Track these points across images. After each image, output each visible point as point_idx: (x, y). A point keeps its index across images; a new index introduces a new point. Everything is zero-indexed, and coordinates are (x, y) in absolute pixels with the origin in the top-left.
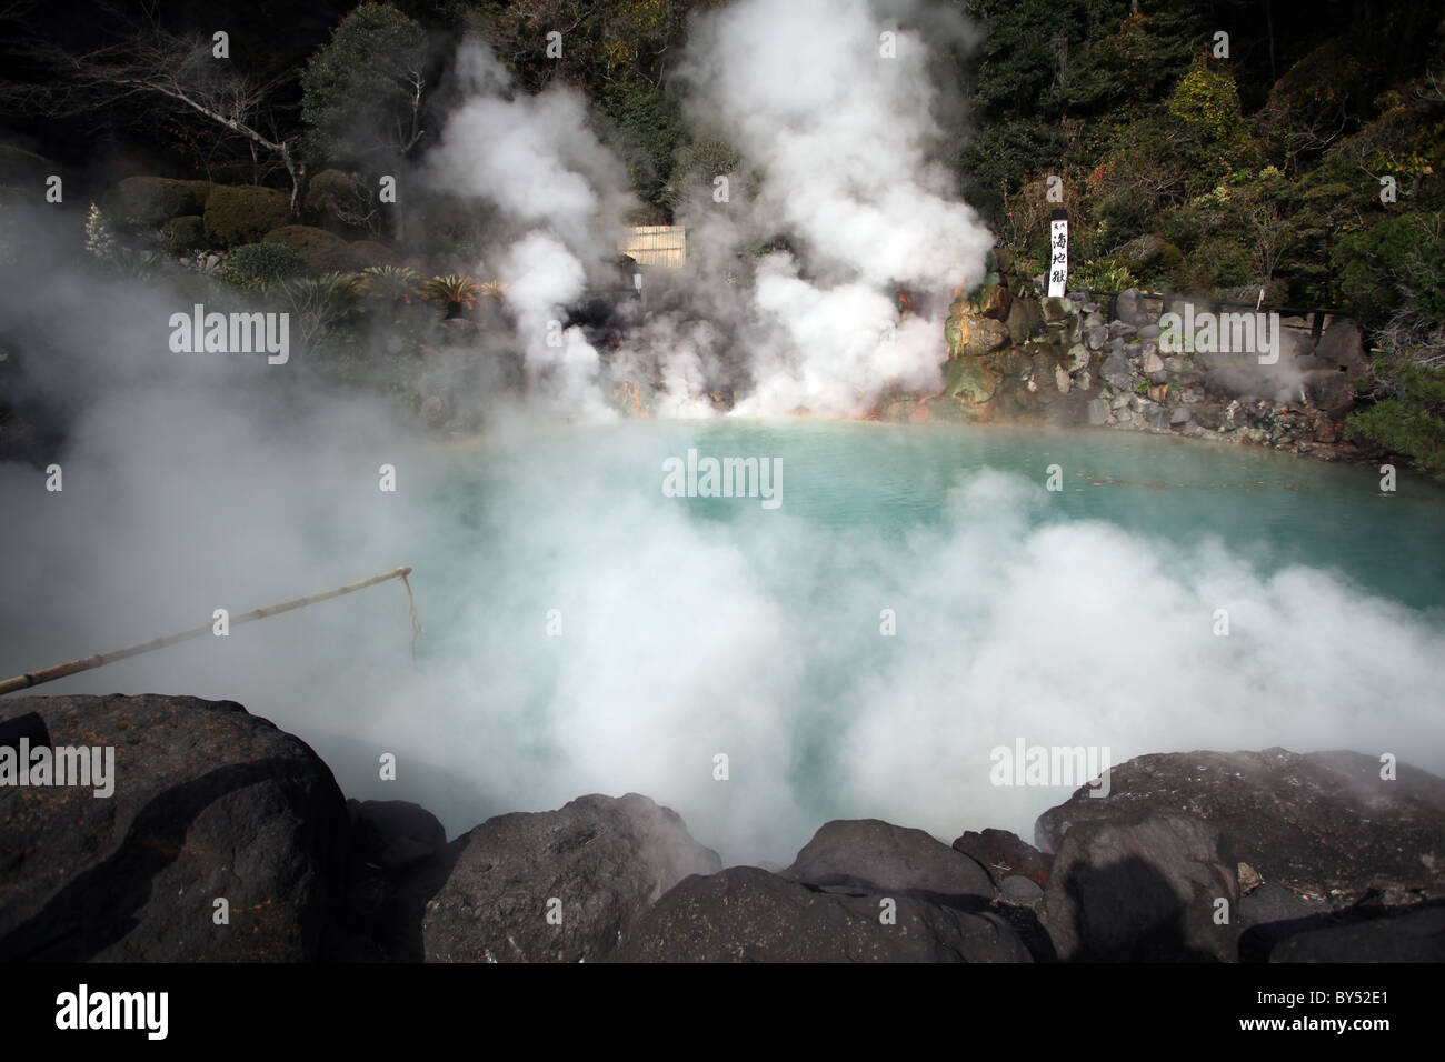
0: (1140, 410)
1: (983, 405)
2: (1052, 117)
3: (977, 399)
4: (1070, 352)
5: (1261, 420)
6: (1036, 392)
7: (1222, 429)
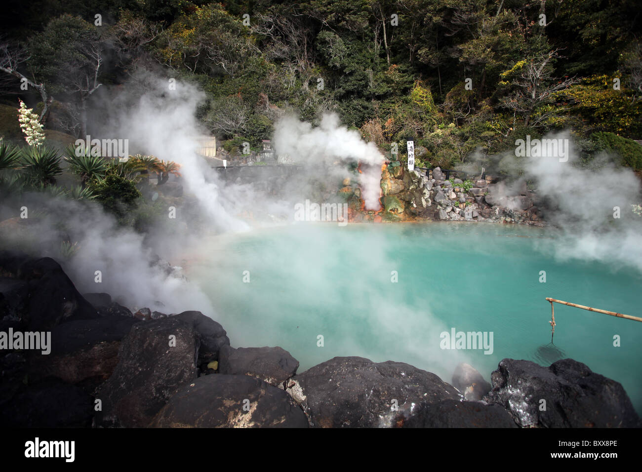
0: (457, 212)
1: (402, 214)
2: (368, 99)
3: (399, 212)
4: (424, 192)
5: (508, 215)
6: (416, 208)
7: (494, 218)
